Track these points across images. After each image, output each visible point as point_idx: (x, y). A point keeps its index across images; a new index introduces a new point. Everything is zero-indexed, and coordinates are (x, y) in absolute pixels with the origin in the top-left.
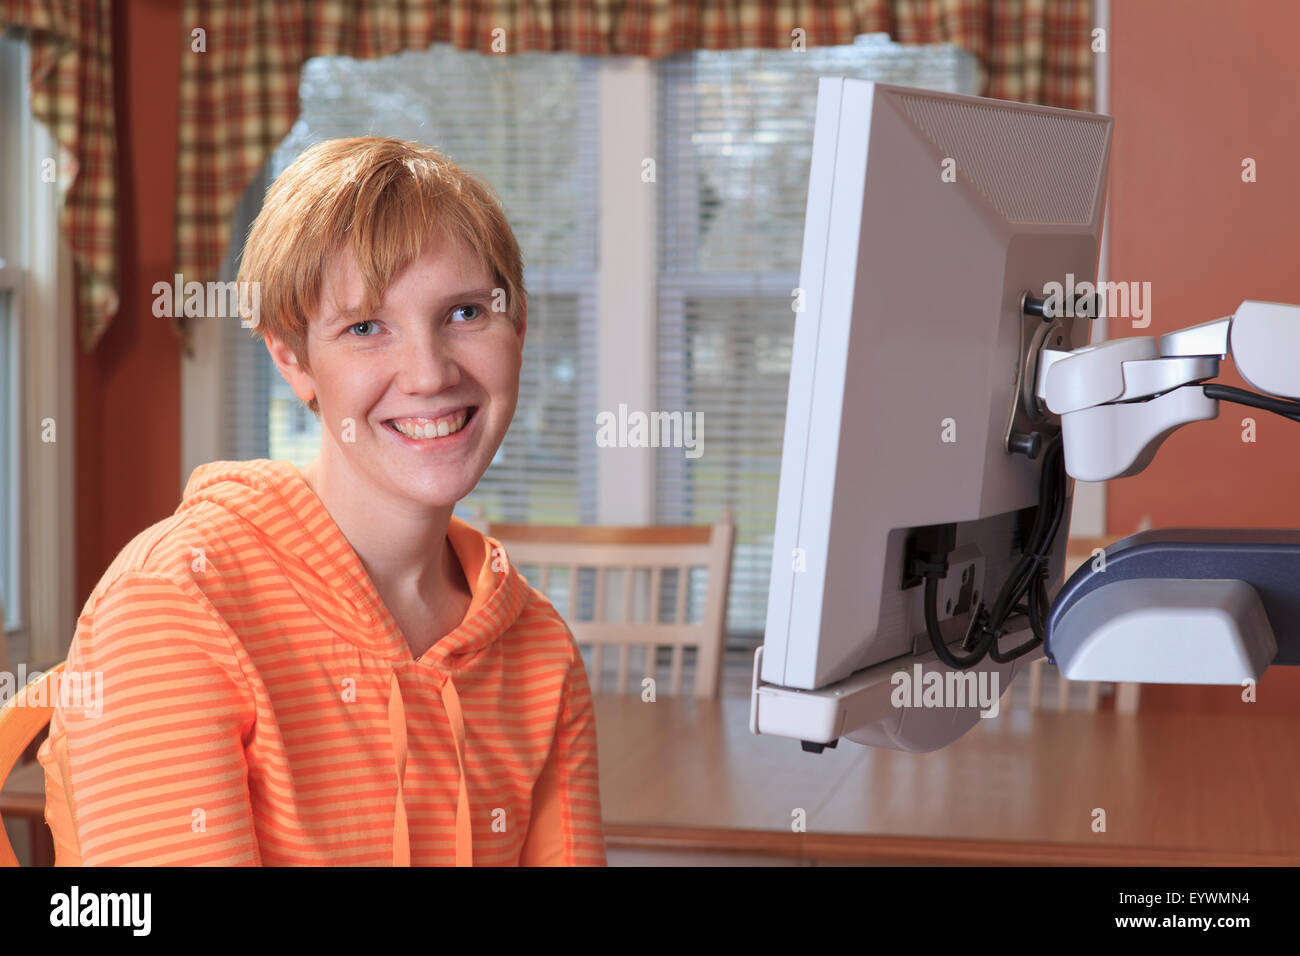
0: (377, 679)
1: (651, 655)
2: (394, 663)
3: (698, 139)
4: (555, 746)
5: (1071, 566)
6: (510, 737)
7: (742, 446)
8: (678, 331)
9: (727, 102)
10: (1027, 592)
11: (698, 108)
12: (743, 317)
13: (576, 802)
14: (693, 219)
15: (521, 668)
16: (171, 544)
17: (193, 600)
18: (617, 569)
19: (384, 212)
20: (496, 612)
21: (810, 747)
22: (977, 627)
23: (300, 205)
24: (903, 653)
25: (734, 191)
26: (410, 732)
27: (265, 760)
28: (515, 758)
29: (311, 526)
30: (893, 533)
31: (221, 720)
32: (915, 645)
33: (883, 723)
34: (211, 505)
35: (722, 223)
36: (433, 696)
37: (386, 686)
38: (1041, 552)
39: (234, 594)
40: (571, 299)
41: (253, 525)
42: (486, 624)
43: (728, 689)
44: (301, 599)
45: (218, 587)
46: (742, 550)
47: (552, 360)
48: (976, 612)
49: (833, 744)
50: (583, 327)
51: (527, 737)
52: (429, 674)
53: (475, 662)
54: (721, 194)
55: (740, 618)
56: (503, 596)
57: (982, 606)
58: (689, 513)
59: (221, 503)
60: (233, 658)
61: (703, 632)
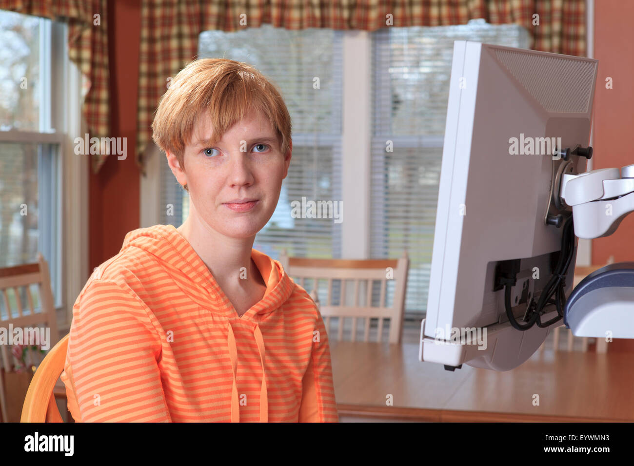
0: (221, 326)
1: (368, 322)
2: (228, 318)
3: (391, 70)
4: (312, 359)
5: (577, 280)
6: (289, 354)
7: (412, 221)
8: (382, 164)
9: (406, 52)
10: (555, 293)
11: (392, 56)
12: (413, 157)
13: (323, 387)
14: (388, 109)
15: (293, 321)
16: (114, 266)
17: (127, 292)
18: (352, 280)
19: (226, 98)
20: (279, 293)
21: (448, 368)
22: (530, 310)
23: (186, 89)
24: (493, 322)
25: (407, 96)
26: (239, 352)
27: (168, 369)
28: (292, 365)
29: (184, 254)
30: (490, 264)
31: (145, 349)
32: (500, 319)
33: (484, 357)
34: (134, 247)
35: (402, 110)
36: (250, 335)
37: (226, 330)
38: (562, 274)
39: (147, 290)
40: (329, 148)
41: (155, 256)
42: (274, 299)
43: (405, 339)
44: (181, 290)
45: (139, 286)
46: (412, 272)
47: (319, 178)
48: (530, 302)
49: (460, 367)
50: (335, 162)
51: (298, 355)
52: (247, 323)
53: (270, 317)
54: (402, 97)
55: (412, 304)
56: (282, 286)
57: (533, 300)
58: (386, 253)
59: (139, 246)
60: (148, 318)
61: (392, 311)
